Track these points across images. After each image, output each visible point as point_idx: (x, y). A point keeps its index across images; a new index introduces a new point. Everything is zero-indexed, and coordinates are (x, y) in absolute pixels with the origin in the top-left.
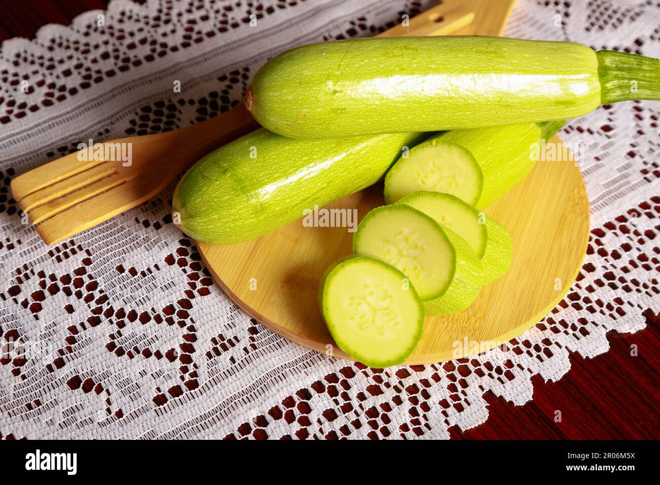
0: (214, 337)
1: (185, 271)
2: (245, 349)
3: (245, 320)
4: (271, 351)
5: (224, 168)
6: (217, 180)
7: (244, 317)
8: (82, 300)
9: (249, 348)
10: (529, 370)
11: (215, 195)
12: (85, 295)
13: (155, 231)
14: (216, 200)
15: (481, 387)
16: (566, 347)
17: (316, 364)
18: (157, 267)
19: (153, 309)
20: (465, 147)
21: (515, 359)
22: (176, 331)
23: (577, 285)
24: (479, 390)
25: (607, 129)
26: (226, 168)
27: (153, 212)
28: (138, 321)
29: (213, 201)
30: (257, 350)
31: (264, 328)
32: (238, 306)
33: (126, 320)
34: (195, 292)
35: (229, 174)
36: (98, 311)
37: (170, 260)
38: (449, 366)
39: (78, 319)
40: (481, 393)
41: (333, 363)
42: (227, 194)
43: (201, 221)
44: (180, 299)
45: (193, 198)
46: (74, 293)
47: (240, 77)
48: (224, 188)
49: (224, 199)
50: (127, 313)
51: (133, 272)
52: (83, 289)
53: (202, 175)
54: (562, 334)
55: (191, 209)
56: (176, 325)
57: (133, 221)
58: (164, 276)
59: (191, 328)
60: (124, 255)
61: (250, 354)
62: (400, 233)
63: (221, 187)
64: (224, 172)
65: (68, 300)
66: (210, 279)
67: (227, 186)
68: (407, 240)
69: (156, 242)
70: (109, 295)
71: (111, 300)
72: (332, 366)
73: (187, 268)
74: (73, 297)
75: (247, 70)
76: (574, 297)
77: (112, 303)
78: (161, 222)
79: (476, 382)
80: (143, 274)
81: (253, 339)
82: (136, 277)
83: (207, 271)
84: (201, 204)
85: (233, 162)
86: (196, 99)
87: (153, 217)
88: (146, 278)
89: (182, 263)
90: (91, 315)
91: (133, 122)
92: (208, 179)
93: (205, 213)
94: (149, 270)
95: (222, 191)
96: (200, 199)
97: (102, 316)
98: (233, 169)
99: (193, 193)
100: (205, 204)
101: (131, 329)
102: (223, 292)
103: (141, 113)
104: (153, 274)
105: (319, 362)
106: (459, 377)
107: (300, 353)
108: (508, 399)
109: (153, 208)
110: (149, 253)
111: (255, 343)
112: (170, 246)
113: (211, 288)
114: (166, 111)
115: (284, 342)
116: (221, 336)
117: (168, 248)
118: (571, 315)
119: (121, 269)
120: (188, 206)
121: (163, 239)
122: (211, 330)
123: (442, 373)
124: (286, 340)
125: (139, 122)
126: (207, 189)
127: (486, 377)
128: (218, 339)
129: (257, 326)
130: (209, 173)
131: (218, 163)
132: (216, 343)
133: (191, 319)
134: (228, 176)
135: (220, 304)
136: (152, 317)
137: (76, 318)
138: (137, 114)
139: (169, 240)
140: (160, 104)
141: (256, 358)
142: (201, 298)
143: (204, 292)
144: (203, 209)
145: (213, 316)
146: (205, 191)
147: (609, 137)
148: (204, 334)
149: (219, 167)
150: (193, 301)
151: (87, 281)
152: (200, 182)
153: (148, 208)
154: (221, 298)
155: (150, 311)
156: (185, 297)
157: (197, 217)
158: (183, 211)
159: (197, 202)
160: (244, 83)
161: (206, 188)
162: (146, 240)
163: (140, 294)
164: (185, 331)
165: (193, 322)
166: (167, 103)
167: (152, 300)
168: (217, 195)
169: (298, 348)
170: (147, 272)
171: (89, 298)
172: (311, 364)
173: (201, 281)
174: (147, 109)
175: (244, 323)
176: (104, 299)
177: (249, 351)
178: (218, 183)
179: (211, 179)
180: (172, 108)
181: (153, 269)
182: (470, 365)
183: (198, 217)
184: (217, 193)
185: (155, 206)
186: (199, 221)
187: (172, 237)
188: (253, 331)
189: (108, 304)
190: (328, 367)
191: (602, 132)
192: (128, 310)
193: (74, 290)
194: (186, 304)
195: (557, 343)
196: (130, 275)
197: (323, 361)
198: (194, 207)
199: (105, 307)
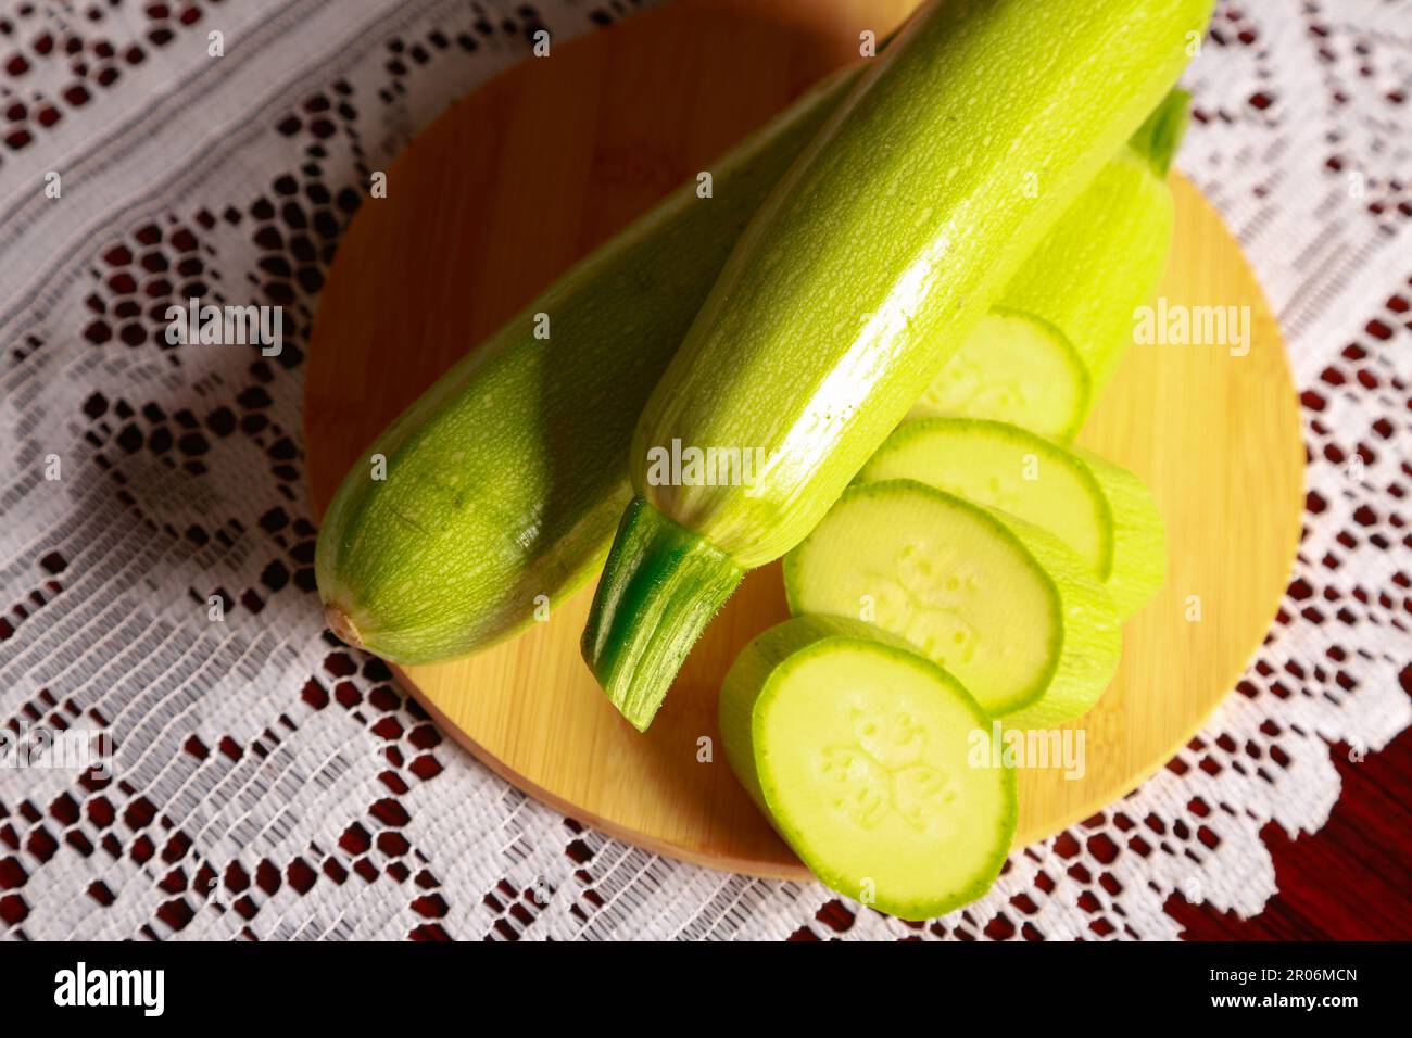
0: (487, 892)
1: (359, 717)
2: (576, 909)
3: (551, 825)
4: (639, 899)
5: (453, 489)
6: (444, 529)
7: (547, 818)
8: (126, 859)
9: (585, 905)
10: (1250, 814)
11: (446, 568)
12: (128, 847)
13: (252, 619)
14: (452, 580)
15: (1153, 885)
16: (1319, 734)
17: (755, 912)
18: (285, 720)
19: (314, 847)
20: (1045, 317)
21: (1211, 790)
22: (389, 894)
23: (1301, 558)
24: (1151, 893)
25: (1261, 101)
26: (459, 490)
27: (228, 563)
28: (286, 890)
29: (446, 586)
30: (605, 908)
31: (604, 837)
32: (521, 792)
33: (255, 892)
34: (405, 774)
35: (472, 506)
36: (175, 882)
37: (314, 695)
38: (1066, 846)
39: (133, 917)
40: (1156, 902)
41: (793, 898)
42: (478, 560)
43: (418, 634)
44: (373, 801)
45: (389, 583)
46: (98, 844)
47: (333, 116)
48: (468, 546)
49: (471, 575)
50: (253, 874)
51: (231, 749)
52: (119, 828)
53: (400, 516)
54: (1298, 699)
55: (386, 609)
56: (385, 880)
57: (185, 602)
58: (314, 745)
59: (426, 880)
60: (193, 706)
61: (591, 921)
62: (907, 551)
63: (460, 544)
64: (458, 503)
65: (89, 868)
66: (431, 731)
67: (473, 538)
68: (925, 568)
69: (263, 651)
70: (190, 832)
71: (199, 844)
72: (794, 907)
73: (365, 708)
74: (100, 856)
75: (344, 88)
76: (1300, 590)
77: (206, 853)
78: (261, 590)
79: (1138, 874)
80: (260, 750)
81: (584, 876)
82: (242, 762)
83: (418, 708)
84: (415, 596)
85: (473, 470)
86: (243, 204)
87: (234, 577)
88: (269, 759)
89: (349, 697)
90: (163, 899)
91: (95, 303)
92: (418, 525)
93: (427, 616)
94: (269, 734)
95: (465, 554)
96: (410, 583)
97: (192, 896)
98: (478, 491)
99: (385, 570)
100: (424, 594)
101: (275, 916)
102: (475, 759)
103: (108, 271)
104: (283, 744)
105: (762, 904)
106: (1096, 869)
107: (710, 889)
108: (1222, 905)
109: (225, 553)
110: (255, 687)
111: (595, 886)
112: (303, 656)
113: (441, 753)
114: (173, 256)
115: (660, 866)
116: (504, 886)
117: (301, 663)
118: (1306, 644)
119: (197, 748)
120: (378, 603)
121: (278, 636)
122: (475, 875)
123: (1056, 867)
124: (665, 859)
125: (111, 300)
126: (424, 557)
127: (1158, 855)
128: (500, 896)
129: (584, 836)
130: (416, 511)
131: (434, 478)
132: (499, 908)
133: (418, 853)
134: (470, 511)
135: (476, 795)
136: (318, 868)
137: (126, 915)
138: (96, 274)
139: (296, 638)
140: (149, 234)
141: (609, 929)
142: (425, 787)
143: (428, 769)
144: (423, 606)
145: (470, 832)
146: (420, 562)
147: (1272, 124)
148: (461, 889)
149: (440, 489)
150: (406, 801)
151: (121, 803)
152: (398, 540)
153: (212, 553)
154: (472, 776)
155: (307, 855)
156: (384, 792)
157: (406, 628)
158: (364, 613)
159: (401, 592)
160: (351, 133)
161: (421, 553)
162: (237, 648)
163: (270, 809)
164: (412, 891)
165: (424, 860)
166: (168, 230)
167: (303, 820)
168: (452, 568)
169: (700, 875)
170: (266, 743)
171: (143, 851)
172: (743, 913)
173: (413, 738)
174: (118, 256)
175: (551, 835)
176: (179, 846)
177: (588, 914)
178: (447, 535)
179: (428, 526)
180: (184, 240)
181: (280, 730)
182: (1111, 830)
183: (410, 627)
184: (451, 563)
185: (229, 543)
186: (414, 635)
187: (301, 627)
188: (579, 852)
189: (196, 856)
190: (786, 913)
191: (1253, 111)
192: (251, 866)
193: (96, 836)
194: (390, 812)
195: (1295, 728)
196: (225, 760)
197: (770, 898)
198: (395, 603)
199: (192, 868)
